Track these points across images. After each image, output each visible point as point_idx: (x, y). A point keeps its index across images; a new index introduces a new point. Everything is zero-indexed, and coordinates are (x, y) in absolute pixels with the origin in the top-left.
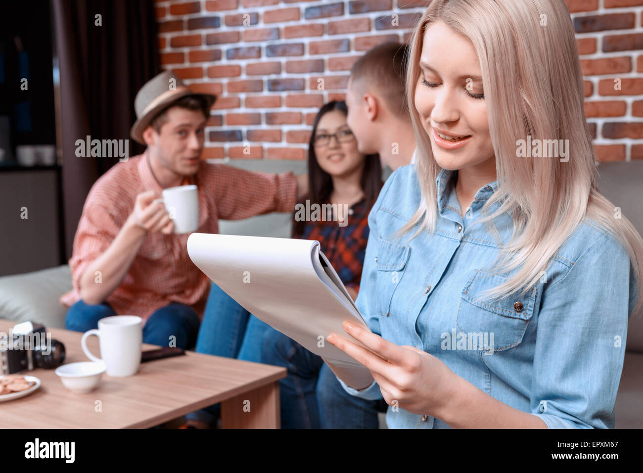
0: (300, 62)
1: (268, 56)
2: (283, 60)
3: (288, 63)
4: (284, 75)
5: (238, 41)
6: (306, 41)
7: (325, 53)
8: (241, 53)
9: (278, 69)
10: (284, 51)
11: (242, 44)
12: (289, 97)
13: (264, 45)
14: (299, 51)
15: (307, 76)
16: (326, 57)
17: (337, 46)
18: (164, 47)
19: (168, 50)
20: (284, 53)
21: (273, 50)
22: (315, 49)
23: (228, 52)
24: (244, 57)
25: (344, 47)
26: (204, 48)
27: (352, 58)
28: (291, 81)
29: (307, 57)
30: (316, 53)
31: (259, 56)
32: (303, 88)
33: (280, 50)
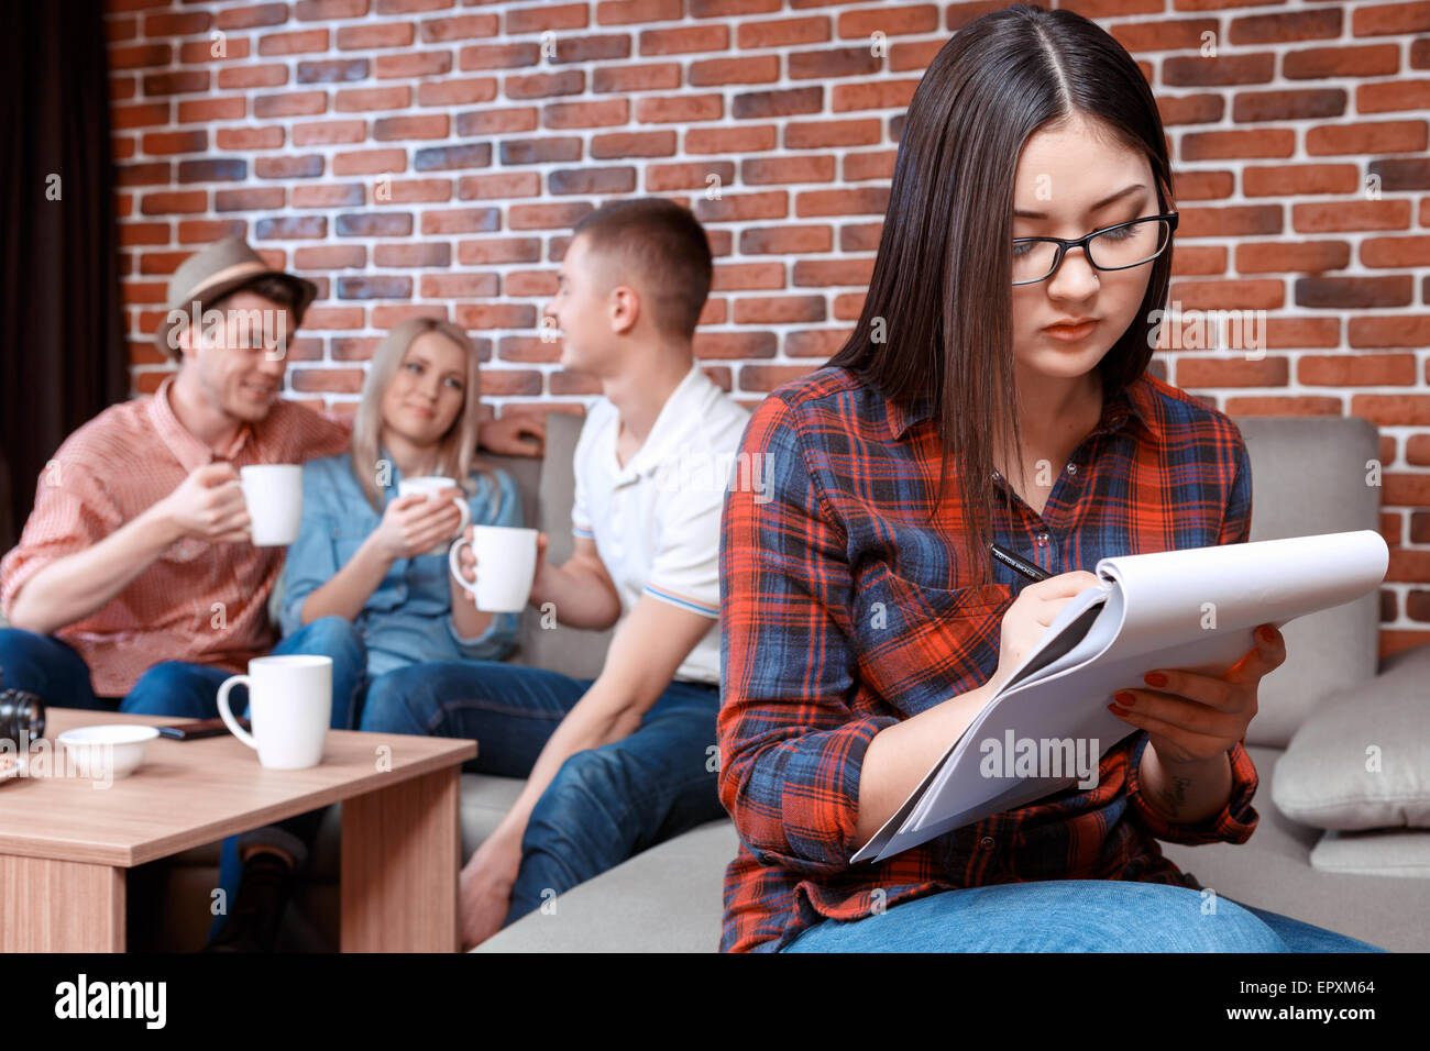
0: (404, 248)
1: (339, 234)
2: (370, 243)
3: (380, 249)
4: (371, 270)
5: (283, 205)
6: (417, 209)
7: (453, 232)
8: (287, 228)
9: (360, 258)
10: (374, 226)
11: (288, 212)
12: (380, 309)
13: (332, 214)
14: (404, 228)
15: (417, 274)
16: (454, 240)
17: (477, 219)
18: (129, 213)
19: (136, 217)
20: (372, 231)
21: (350, 224)
22: (433, 224)
23: (259, 224)
24: (292, 236)
25: (490, 222)
26: (211, 216)
27: (505, 242)
28: (386, 280)
29: (418, 238)
30: (436, 232)
31: (324, 234)
32: (409, 295)
33: (365, 224)
